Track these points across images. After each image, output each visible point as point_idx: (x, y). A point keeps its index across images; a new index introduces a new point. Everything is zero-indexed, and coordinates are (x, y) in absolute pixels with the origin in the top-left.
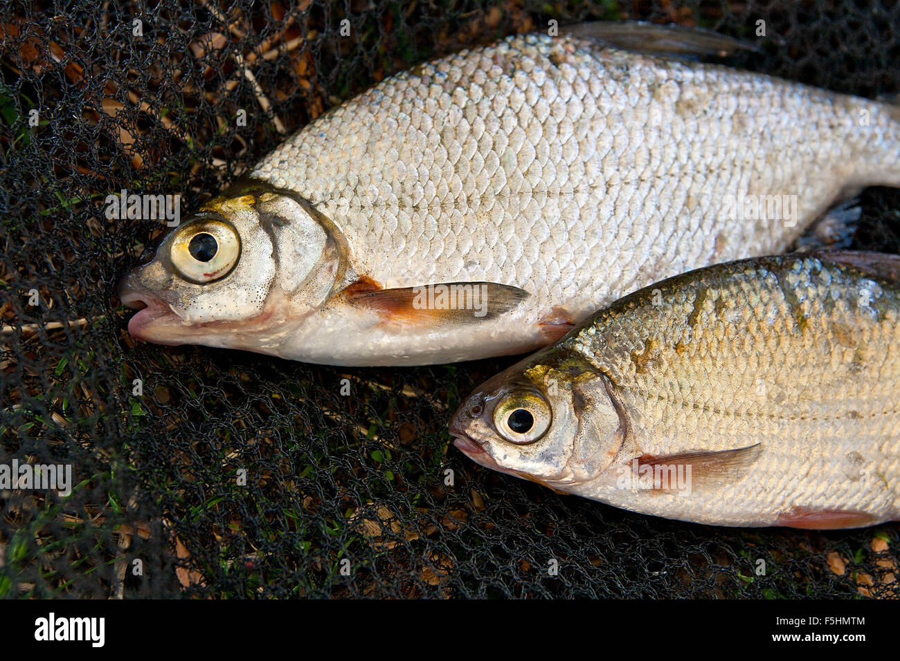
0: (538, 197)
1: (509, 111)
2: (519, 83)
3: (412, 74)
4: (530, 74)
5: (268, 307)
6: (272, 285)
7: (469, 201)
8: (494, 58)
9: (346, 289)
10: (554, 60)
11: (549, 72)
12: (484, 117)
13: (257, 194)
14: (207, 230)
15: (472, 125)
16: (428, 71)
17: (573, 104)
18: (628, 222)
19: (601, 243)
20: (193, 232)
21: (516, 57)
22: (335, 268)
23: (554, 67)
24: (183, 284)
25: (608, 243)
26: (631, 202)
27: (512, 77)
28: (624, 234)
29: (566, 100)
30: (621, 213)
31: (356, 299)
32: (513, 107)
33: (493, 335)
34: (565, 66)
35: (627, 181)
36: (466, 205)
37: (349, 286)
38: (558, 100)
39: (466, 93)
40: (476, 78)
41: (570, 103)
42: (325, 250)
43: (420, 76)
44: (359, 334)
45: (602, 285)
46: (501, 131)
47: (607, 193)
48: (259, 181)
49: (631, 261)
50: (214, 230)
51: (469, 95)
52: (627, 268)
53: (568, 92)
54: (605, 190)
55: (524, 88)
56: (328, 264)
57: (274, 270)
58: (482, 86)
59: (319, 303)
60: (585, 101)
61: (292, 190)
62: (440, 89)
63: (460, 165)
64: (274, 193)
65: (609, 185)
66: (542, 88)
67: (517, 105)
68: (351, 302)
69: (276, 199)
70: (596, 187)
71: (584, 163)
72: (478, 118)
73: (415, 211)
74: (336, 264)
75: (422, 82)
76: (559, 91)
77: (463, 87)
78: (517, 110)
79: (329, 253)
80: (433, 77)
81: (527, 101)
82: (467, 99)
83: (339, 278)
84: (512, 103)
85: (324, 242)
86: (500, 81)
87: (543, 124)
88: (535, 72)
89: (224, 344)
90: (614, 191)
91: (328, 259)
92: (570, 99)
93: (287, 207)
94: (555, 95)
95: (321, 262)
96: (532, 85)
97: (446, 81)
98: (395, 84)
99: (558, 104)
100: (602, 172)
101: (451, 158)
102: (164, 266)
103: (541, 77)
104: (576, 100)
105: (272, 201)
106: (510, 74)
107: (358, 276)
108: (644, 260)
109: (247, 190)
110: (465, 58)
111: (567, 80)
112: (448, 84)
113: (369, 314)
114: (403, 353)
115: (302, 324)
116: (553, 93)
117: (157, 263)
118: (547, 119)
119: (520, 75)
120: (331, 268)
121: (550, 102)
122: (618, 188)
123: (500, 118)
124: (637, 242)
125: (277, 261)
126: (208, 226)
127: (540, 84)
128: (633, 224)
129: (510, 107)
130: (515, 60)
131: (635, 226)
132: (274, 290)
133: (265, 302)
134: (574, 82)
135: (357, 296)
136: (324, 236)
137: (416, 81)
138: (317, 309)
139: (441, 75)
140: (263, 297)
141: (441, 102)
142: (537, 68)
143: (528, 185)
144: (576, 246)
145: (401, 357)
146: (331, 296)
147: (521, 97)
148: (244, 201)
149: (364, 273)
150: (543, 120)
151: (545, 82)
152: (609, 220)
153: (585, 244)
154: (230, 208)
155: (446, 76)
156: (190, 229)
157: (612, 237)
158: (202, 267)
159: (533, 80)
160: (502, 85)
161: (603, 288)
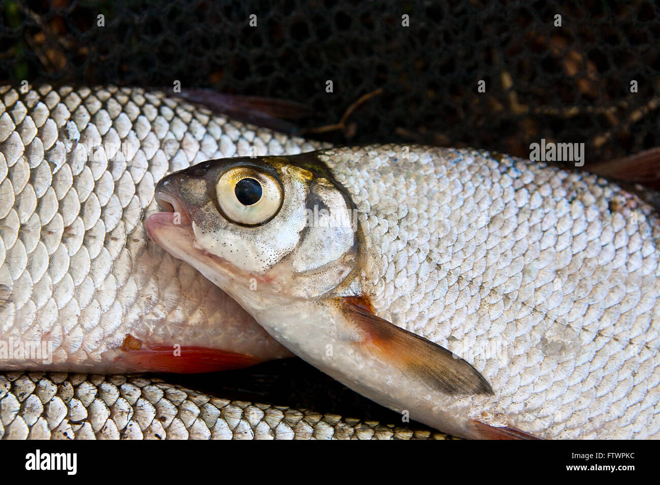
0: (536, 314)
1: (553, 230)
2: (573, 210)
3: (493, 157)
4: (586, 208)
5: (272, 273)
6: (286, 258)
7: (481, 287)
8: (564, 181)
9: (348, 297)
10: (612, 207)
11: (602, 214)
12: (531, 224)
13: (316, 175)
14: (260, 179)
15: (519, 225)
16: (507, 161)
17: (607, 250)
18: (601, 374)
19: (566, 381)
20: (247, 174)
21: (582, 189)
22: (345, 275)
23: (608, 212)
24: (214, 211)
25: (572, 384)
26: (612, 358)
27: (571, 203)
28: (591, 383)
29: (603, 244)
30: (598, 363)
31: (350, 310)
32: (558, 229)
33: (435, 409)
34: (618, 216)
35: (617, 338)
36: (478, 288)
37: (351, 297)
38: (597, 240)
39: (529, 196)
40: (542, 189)
41: (604, 248)
42: (345, 255)
43: (499, 161)
44: (334, 340)
45: (547, 416)
46: (538, 243)
47: (594, 340)
48: (323, 165)
49: (585, 409)
50: (265, 182)
51: (530, 200)
52: (578, 413)
53: (608, 237)
54: (594, 337)
55: (575, 217)
56: (341, 268)
57: (295, 246)
58: (543, 198)
59: (315, 295)
60: (618, 252)
61: (346, 189)
62: (510, 182)
63: (491, 252)
64: (331, 182)
65: (599, 334)
66: (590, 224)
67: (562, 228)
68: (345, 311)
69: (330, 189)
70: (587, 330)
71: (589, 305)
72: (527, 222)
73: (437, 269)
74: (348, 270)
75: (499, 168)
76: (602, 233)
77: (528, 190)
78: (560, 233)
79: (348, 258)
80: (508, 169)
81: (571, 229)
82: (527, 202)
83: (344, 283)
84: (559, 224)
85: (349, 248)
86: (559, 202)
87: (574, 255)
88: (590, 208)
89: (216, 280)
90: (602, 341)
91: (344, 263)
92: (606, 245)
93: (335, 200)
94: (596, 236)
95: (336, 263)
96: (583, 218)
97: (518, 178)
98: (476, 156)
99: (595, 244)
100: (599, 320)
101: (488, 242)
102: (207, 186)
103: (593, 214)
104: (611, 248)
105: (326, 187)
106: (570, 200)
107: (362, 292)
108: (597, 413)
109: (310, 166)
110: (541, 168)
111: (613, 228)
112: (518, 181)
113: (353, 329)
114: (357, 378)
115: (290, 304)
116: (595, 232)
117: (203, 181)
118: (579, 252)
119: (577, 205)
120: (341, 272)
121: (590, 239)
122: (607, 340)
123: (544, 232)
124: (599, 394)
125: (302, 240)
126: (262, 176)
127: (590, 220)
128: (603, 377)
129: (556, 228)
130: (580, 191)
131: (605, 381)
132: (285, 262)
133: (271, 267)
134: (618, 232)
135: (352, 307)
136: (351, 242)
137: (495, 165)
138: (311, 299)
139: (516, 170)
140: (273, 262)
141: (505, 193)
142: (593, 206)
143: (533, 300)
144: (543, 372)
145: (351, 381)
146: (330, 296)
147: (568, 223)
148: (303, 173)
149: (368, 294)
150: (575, 251)
151: (594, 221)
152: (584, 364)
153: (552, 376)
154: (289, 173)
155: (520, 175)
156: (246, 170)
157: (579, 380)
158: (239, 207)
159: (585, 213)
160: (560, 205)
161: (547, 419)
